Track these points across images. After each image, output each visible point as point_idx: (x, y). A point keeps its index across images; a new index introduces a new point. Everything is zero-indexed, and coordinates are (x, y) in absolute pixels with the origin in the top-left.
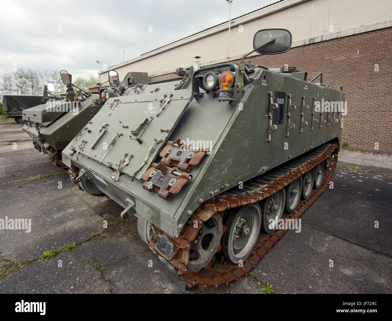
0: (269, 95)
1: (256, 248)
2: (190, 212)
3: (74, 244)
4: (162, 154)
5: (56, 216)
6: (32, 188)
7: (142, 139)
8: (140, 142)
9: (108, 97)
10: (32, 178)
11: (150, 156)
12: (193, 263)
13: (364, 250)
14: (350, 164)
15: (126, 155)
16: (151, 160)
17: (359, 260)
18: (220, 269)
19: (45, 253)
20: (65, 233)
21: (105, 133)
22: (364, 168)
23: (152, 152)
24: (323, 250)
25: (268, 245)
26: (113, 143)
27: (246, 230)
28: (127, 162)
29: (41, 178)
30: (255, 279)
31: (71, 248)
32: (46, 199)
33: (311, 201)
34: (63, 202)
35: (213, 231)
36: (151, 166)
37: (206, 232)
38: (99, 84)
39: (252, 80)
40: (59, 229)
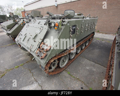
0: (70, 27)
1: (67, 63)
2: (47, 62)
3: (23, 64)
4: (40, 46)
5: (17, 56)
6: (9, 48)
7: (35, 40)
8: (35, 42)
9: (26, 23)
10: (8, 45)
11: (37, 46)
12: (50, 70)
13: (93, 62)
14: (97, 38)
15: (32, 45)
16: (38, 48)
17: (91, 65)
18: (58, 69)
19: (16, 67)
20: (20, 61)
21: (26, 36)
22: (101, 39)
23: (38, 45)
24: (83, 63)
25: (70, 62)
26: (28, 40)
27: (65, 60)
28: (32, 47)
29: (11, 45)
30: (66, 71)
31: (22, 65)
32: (14, 51)
33: (84, 50)
34: (18, 52)
35: (55, 62)
36: (38, 49)
37: (54, 63)
38: (24, 10)
39: (64, 25)
40: (18, 60)
